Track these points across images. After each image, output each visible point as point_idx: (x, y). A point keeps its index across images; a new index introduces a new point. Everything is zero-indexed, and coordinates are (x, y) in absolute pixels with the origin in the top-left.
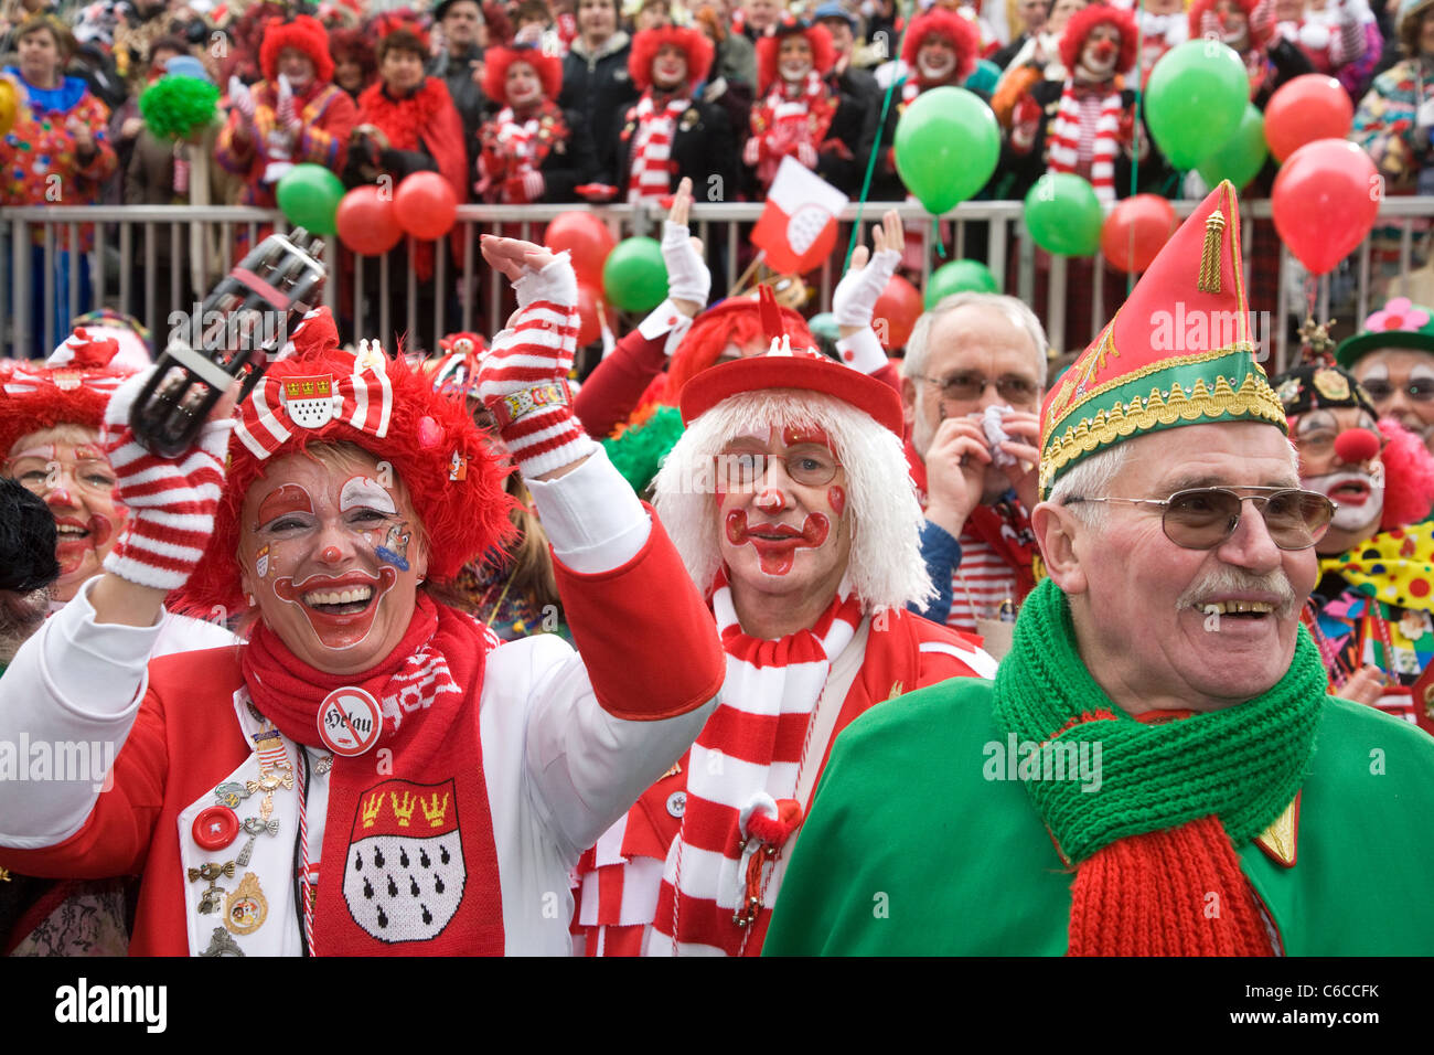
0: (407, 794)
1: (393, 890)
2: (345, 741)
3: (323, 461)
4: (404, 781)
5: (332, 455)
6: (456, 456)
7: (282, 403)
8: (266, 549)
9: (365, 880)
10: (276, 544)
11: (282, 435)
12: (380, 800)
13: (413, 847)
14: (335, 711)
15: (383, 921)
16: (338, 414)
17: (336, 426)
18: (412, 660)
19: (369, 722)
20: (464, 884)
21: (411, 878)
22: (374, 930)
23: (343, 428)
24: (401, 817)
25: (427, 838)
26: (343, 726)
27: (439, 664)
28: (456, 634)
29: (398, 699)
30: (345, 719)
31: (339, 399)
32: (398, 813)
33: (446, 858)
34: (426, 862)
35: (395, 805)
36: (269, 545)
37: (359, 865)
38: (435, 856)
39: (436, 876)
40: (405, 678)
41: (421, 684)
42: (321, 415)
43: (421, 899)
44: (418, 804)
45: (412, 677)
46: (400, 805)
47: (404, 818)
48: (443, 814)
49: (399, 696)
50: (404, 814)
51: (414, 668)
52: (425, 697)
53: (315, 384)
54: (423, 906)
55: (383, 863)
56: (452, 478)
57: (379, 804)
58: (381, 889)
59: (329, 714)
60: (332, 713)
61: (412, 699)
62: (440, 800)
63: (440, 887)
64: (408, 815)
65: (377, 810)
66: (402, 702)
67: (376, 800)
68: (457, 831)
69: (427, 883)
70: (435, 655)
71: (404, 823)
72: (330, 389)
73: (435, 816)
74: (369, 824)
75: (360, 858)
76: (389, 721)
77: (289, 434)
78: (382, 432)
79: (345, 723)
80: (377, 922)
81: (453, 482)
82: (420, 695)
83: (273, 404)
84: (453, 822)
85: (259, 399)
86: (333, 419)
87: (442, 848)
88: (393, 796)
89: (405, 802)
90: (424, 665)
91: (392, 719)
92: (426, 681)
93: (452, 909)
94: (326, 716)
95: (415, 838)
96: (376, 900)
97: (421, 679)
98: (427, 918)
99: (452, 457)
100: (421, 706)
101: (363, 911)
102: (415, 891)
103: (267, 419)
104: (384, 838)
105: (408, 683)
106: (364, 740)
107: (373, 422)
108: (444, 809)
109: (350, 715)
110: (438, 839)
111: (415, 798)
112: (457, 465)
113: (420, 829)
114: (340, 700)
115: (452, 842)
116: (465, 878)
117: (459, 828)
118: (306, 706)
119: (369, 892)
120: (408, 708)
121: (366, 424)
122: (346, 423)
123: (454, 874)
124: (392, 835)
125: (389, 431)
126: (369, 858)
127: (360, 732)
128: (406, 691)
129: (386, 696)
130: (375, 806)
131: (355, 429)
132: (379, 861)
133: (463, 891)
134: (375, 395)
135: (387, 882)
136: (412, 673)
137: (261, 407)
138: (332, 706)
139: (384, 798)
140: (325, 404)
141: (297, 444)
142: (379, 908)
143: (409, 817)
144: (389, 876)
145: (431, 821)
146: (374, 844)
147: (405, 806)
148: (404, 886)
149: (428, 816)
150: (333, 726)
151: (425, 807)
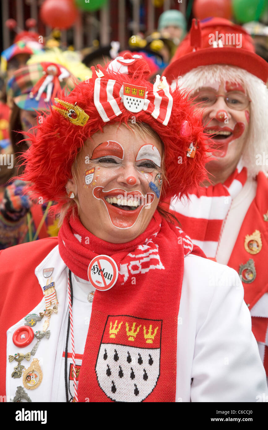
0: (134, 324)
1: (121, 374)
2: (99, 282)
3: (134, 130)
4: (133, 317)
5: (139, 129)
6: (192, 145)
7: (120, 96)
8: (93, 171)
9: (108, 366)
10: (99, 169)
11: (118, 112)
12: (120, 325)
13: (134, 352)
14: (97, 266)
15: (114, 389)
16: (145, 109)
17: (144, 114)
18: (140, 247)
19: (112, 275)
20: (158, 378)
21: (132, 369)
22: (109, 393)
23: (147, 117)
24: (130, 336)
25: (144, 348)
26: (99, 274)
27: (153, 253)
28: (168, 237)
29: (128, 266)
30: (101, 271)
31: (148, 101)
32: (128, 334)
33: (151, 362)
34: (140, 361)
35: (127, 329)
36: (94, 168)
37: (105, 357)
38: (146, 359)
39: (144, 370)
40: (134, 256)
41: (142, 261)
42: (138, 107)
43: (135, 381)
44: (142, 330)
45: (137, 256)
46: (130, 330)
47: (132, 336)
48: (153, 338)
49: (129, 265)
50: (132, 335)
51: (141, 252)
52: (143, 268)
53: (138, 90)
54: (135, 385)
55: (118, 359)
56: (188, 155)
57: (119, 327)
58: (115, 372)
59: (94, 267)
60: (95, 267)
61: (135, 268)
62: (153, 329)
63: (145, 377)
64: (135, 335)
65: (118, 330)
66: (130, 268)
67: (118, 324)
68: (159, 349)
69: (139, 374)
70: (152, 247)
71: (131, 339)
72: (144, 95)
73: (149, 337)
74: (113, 336)
75: (106, 353)
76: (121, 277)
77: (120, 112)
78: (165, 123)
79: (100, 273)
80: (111, 389)
81: (188, 157)
82: (140, 267)
83: (116, 95)
84: (158, 344)
85: (110, 91)
86: (143, 110)
87: (150, 356)
88: (127, 324)
89: (133, 328)
90: (146, 251)
91: (123, 276)
92: (145, 260)
93: (149, 391)
94: (92, 268)
95: (137, 347)
96: (111, 378)
97: (142, 258)
98: (137, 392)
99: (190, 145)
100: (140, 272)
101: (105, 383)
102: (133, 376)
103: (112, 102)
104: (120, 346)
105: (135, 259)
106: (107, 284)
107: (162, 117)
108: (154, 335)
109: (104, 269)
110: (149, 350)
111: (140, 326)
112: (192, 150)
113: (140, 343)
114: (100, 261)
115: (156, 354)
116: (159, 376)
117: (160, 348)
118: (84, 260)
119: (109, 373)
120: (133, 272)
121: (159, 117)
122: (149, 114)
123: (154, 372)
124: (124, 345)
125: (169, 123)
126: (111, 355)
127: (106, 279)
128: (133, 263)
129: (122, 263)
130: (117, 328)
131: (153, 118)
132: (116, 358)
133: (156, 382)
134: (164, 103)
135: (118, 369)
136: (138, 254)
137: (110, 96)
138: (96, 263)
139: (122, 325)
140: (140, 102)
141: (123, 119)
142: (113, 382)
143: (135, 336)
144: (120, 367)
145: (147, 339)
146: (115, 348)
147: (133, 330)
148: (127, 373)
149: (146, 337)
150: (95, 273)
151: (145, 331)
